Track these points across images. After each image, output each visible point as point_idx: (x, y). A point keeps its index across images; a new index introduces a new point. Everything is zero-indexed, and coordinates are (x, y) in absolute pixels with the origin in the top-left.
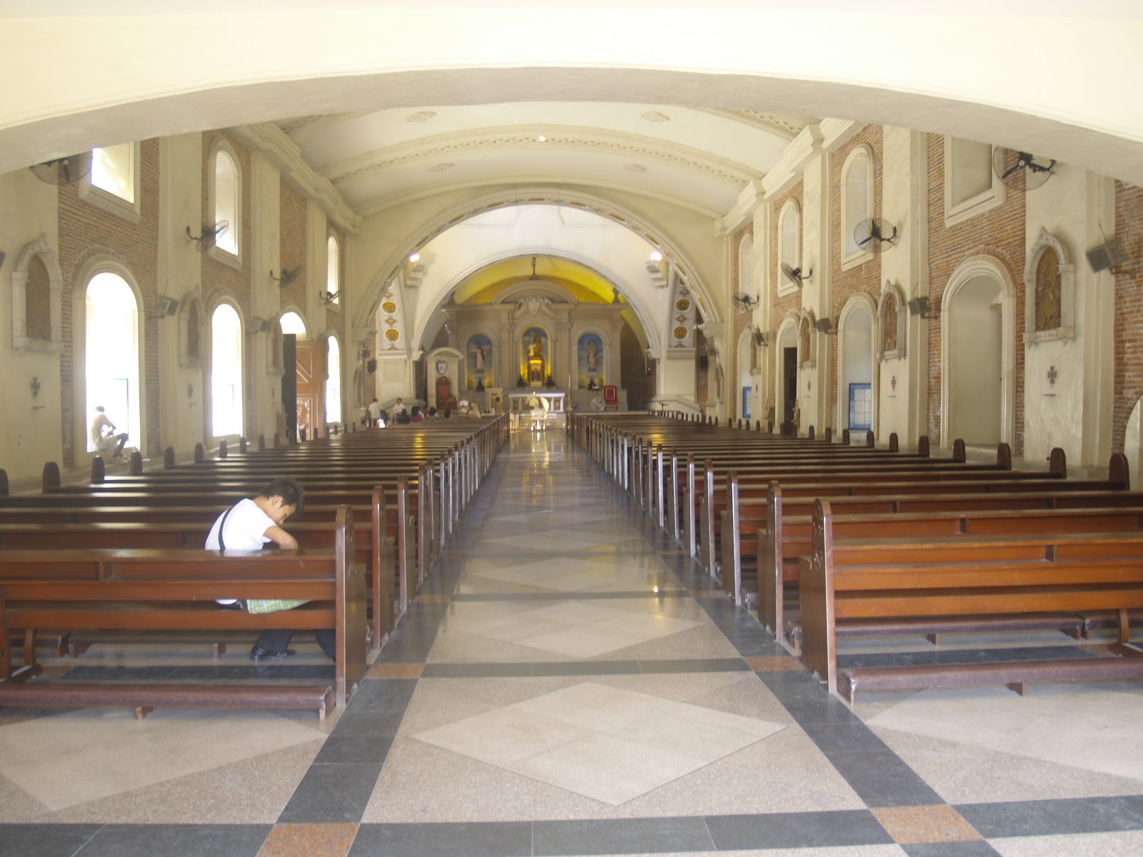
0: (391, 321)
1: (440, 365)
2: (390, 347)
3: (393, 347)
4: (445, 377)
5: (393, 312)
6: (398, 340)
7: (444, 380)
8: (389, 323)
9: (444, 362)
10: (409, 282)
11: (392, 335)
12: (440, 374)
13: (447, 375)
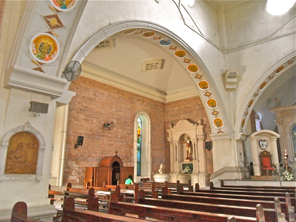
0: (215, 113)
1: (261, 143)
2: (218, 131)
3: (220, 131)
4: (266, 151)
5: (215, 106)
6: (223, 126)
7: (265, 153)
8: (214, 114)
9: (265, 140)
10: (227, 87)
11: (218, 123)
12: (263, 149)
13: (268, 150)
